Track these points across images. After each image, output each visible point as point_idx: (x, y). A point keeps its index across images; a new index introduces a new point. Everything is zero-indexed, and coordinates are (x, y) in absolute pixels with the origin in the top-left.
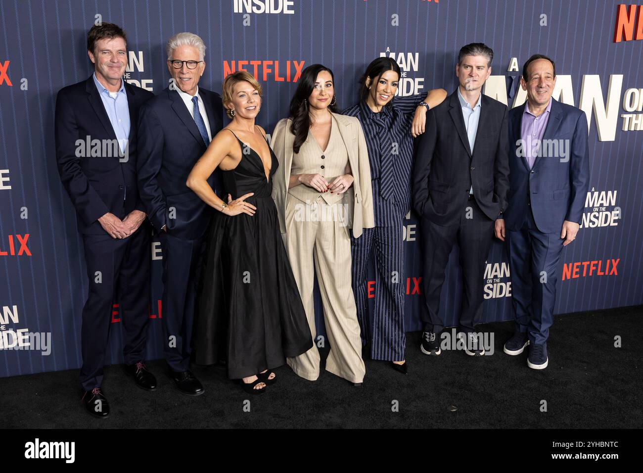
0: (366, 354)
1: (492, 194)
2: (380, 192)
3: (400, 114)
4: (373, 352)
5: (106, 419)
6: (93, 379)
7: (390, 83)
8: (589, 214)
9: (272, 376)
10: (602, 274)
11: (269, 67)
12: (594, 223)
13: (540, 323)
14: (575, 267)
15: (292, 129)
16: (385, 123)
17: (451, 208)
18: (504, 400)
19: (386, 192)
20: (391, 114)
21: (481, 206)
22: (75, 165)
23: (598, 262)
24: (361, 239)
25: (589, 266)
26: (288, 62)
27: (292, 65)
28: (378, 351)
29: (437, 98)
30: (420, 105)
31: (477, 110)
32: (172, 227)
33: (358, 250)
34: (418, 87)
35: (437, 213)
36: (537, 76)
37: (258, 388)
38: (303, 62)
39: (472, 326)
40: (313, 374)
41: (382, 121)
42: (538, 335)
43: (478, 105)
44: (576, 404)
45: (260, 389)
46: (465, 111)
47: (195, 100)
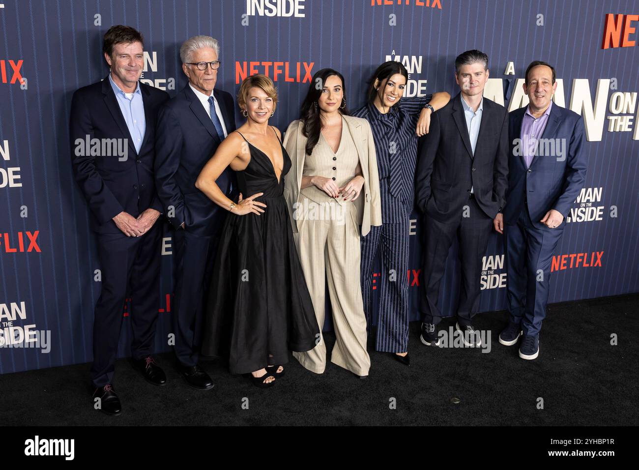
0: (371, 347)
1: (491, 193)
2: (389, 189)
3: (407, 115)
4: (378, 344)
5: (118, 416)
6: (104, 375)
7: (397, 86)
8: (576, 209)
9: (280, 369)
10: (588, 265)
11: (280, 68)
12: (581, 218)
13: (533, 315)
14: (563, 259)
15: (304, 132)
16: (393, 124)
17: (452, 207)
18: (503, 391)
19: (395, 190)
20: (398, 114)
21: (481, 206)
22: (90, 165)
23: (584, 254)
24: (370, 236)
25: (575, 258)
26: (298, 63)
27: (302, 67)
28: (382, 343)
29: (441, 101)
30: (425, 108)
31: (479, 113)
32: (191, 224)
33: (366, 247)
34: (421, 88)
35: (440, 210)
36: (534, 81)
37: (267, 382)
38: (313, 63)
39: (470, 317)
40: (320, 368)
41: (390, 121)
42: (530, 326)
43: (479, 109)
44: (570, 395)
45: (269, 383)
46: (468, 114)
47: (210, 101)
